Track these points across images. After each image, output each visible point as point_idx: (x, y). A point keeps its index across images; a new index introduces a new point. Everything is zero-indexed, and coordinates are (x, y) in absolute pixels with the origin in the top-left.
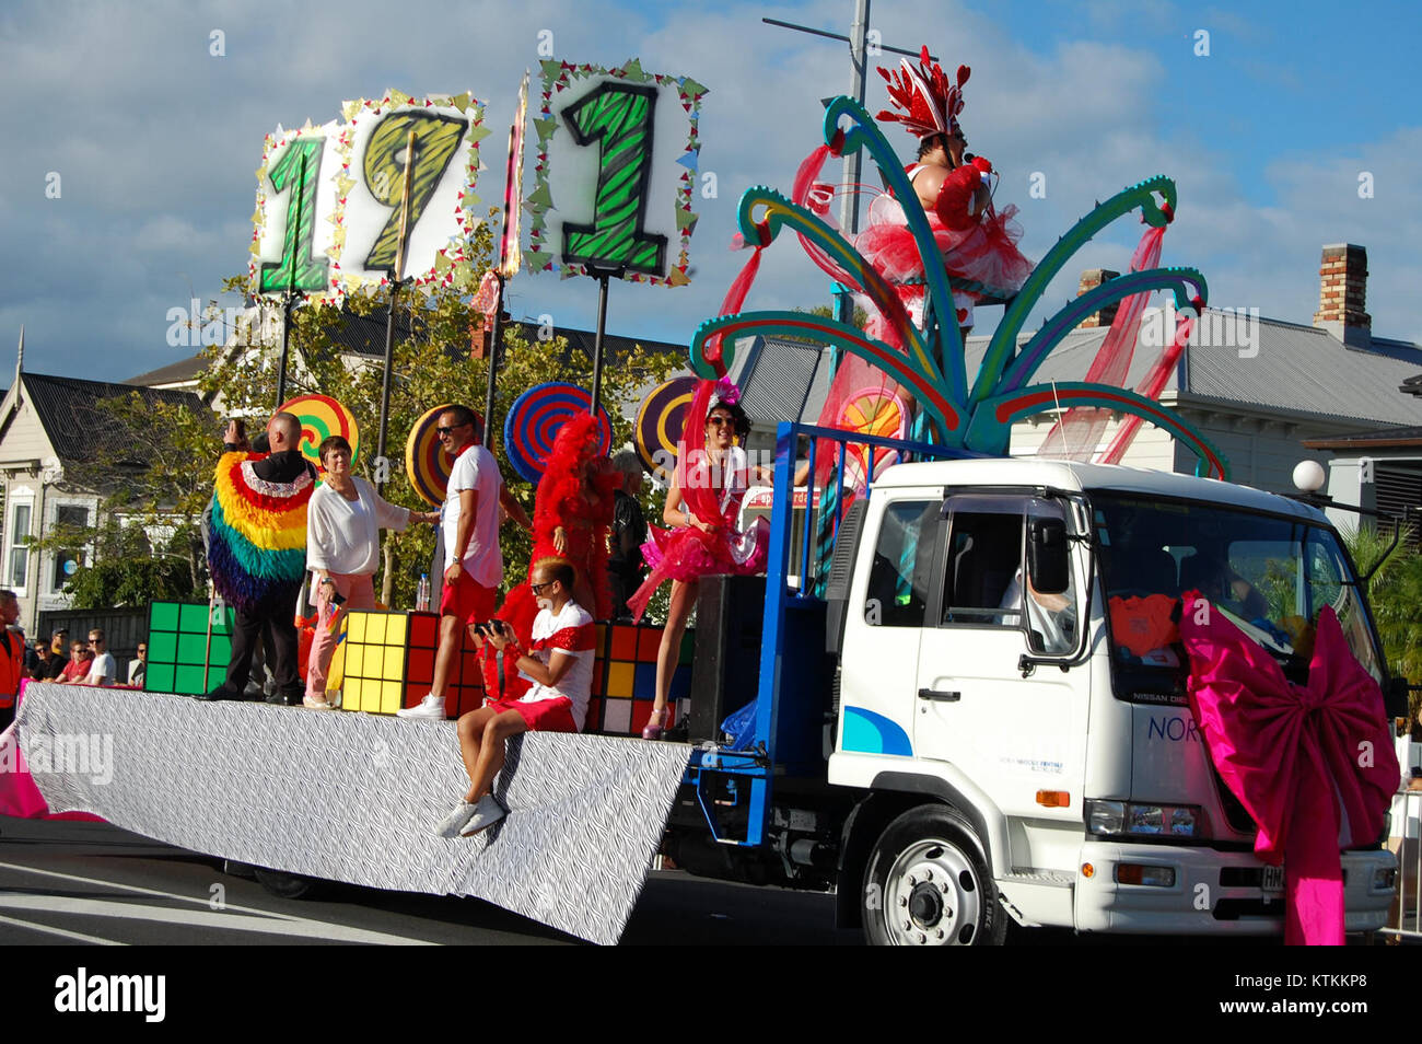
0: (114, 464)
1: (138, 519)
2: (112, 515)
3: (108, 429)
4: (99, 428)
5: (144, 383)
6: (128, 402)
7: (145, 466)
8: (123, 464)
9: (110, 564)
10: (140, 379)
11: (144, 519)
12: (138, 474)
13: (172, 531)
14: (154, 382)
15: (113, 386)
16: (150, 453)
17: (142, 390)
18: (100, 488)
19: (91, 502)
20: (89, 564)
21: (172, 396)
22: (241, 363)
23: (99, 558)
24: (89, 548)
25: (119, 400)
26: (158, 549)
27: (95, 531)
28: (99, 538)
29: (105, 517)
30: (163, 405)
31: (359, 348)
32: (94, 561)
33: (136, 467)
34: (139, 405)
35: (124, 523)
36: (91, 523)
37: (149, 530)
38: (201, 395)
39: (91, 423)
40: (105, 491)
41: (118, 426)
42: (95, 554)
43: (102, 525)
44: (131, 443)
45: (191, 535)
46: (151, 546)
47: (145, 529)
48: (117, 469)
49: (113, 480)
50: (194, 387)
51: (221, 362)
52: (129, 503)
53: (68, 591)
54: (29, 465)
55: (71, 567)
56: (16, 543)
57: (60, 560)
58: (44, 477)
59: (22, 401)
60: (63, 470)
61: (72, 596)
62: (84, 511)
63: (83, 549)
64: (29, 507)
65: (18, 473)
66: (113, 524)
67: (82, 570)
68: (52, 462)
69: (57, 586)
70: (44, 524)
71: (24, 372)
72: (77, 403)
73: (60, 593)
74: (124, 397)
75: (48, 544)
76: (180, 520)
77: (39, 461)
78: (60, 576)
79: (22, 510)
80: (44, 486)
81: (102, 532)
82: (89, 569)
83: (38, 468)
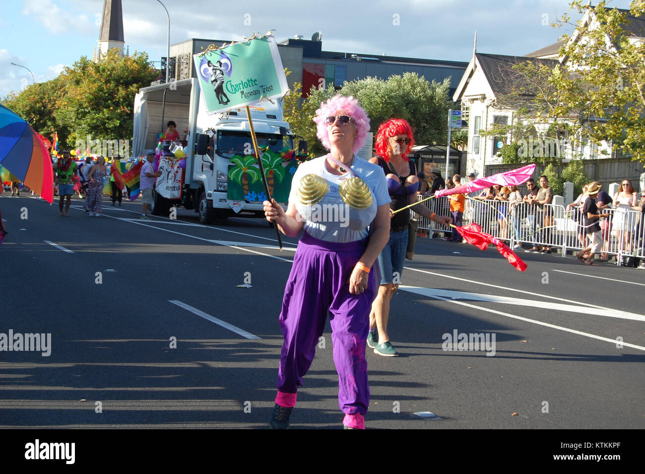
0: (520, 95)
1: (531, 121)
2: (519, 119)
3: (517, 78)
4: (512, 78)
5: (534, 56)
6: (526, 65)
7: (534, 95)
8: (524, 95)
10: (531, 54)
11: (535, 120)
12: (532, 100)
13: (547, 126)
14: (539, 55)
15: (518, 58)
16: (536, 89)
17: (532, 59)
18: (513, 106)
19: (508, 113)
20: (509, 143)
21: (545, 62)
22: (579, 43)
23: (513, 140)
24: (509, 135)
25: (522, 64)
26: (541, 135)
27: (511, 127)
28: (513, 130)
29: (516, 120)
30: (542, 65)
31: (637, 34)
32: (511, 141)
33: (530, 96)
34: (531, 66)
35: (525, 123)
36: (509, 123)
37: (536, 126)
38: (561, 61)
39: (508, 75)
40: (516, 108)
41: (521, 76)
42: (511, 138)
43: (514, 124)
44: (527, 84)
45: (556, 128)
46: (538, 134)
47: (535, 126)
48: (521, 97)
49: (519, 102)
50: (557, 57)
51: (570, 43)
52: (527, 113)
53: (499, 156)
54: (480, 97)
55: (500, 145)
56: (475, 133)
57: (496, 141)
58: (487, 102)
59: (476, 66)
60: (496, 98)
61: (501, 158)
62: (506, 118)
63: (506, 136)
64: (480, 117)
65: (475, 101)
66: (520, 124)
67: (506, 146)
68: (491, 95)
69: (494, 154)
70: (487, 123)
71: (477, 52)
72: (502, 67)
73: (495, 157)
74: (524, 63)
75: (489, 133)
76: (551, 121)
77: (485, 95)
78: (495, 149)
79: (477, 118)
80: (487, 106)
81: (515, 127)
82: (509, 145)
83: (485, 98)
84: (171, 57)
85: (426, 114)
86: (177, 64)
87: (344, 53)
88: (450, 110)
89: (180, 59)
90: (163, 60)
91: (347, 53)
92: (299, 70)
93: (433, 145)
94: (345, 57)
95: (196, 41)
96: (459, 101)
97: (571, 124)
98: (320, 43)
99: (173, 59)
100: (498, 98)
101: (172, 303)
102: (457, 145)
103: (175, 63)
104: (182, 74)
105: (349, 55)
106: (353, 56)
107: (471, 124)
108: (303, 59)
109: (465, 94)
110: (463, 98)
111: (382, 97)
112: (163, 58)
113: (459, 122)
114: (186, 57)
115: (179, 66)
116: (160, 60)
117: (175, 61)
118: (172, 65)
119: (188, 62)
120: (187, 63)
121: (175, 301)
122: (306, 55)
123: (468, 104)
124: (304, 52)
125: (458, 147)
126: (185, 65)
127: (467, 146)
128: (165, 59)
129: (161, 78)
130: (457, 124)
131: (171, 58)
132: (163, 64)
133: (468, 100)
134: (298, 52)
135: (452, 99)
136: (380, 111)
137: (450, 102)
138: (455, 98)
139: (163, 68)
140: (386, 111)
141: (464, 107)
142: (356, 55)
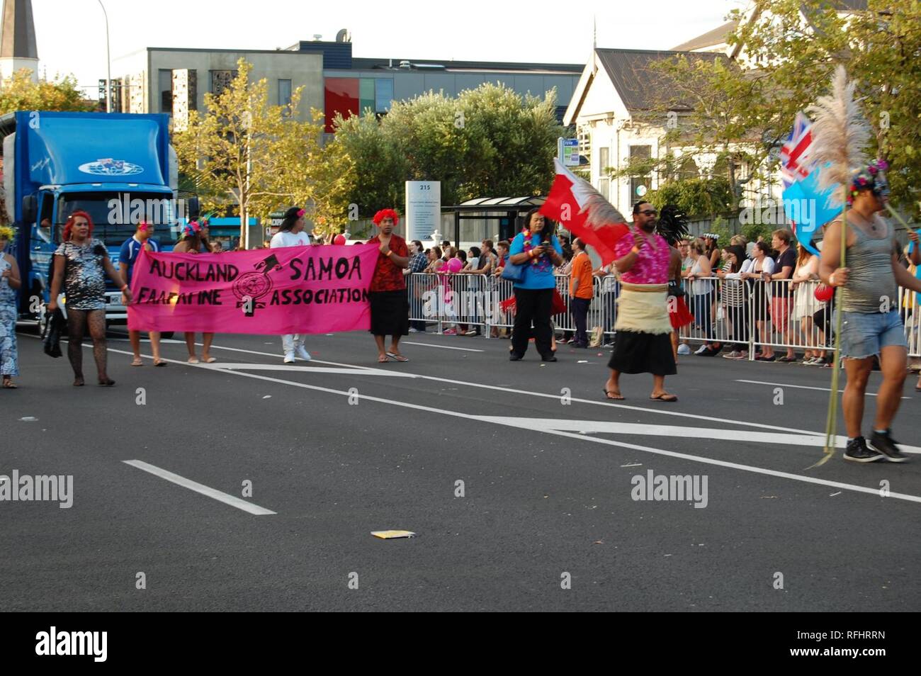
0: (668, 110)
1: (688, 150)
2: (668, 148)
3: (661, 83)
4: (655, 84)
5: (687, 49)
6: (676, 61)
7: (691, 110)
8: (675, 110)
9: (670, 186)
10: (683, 46)
11: (693, 149)
12: (687, 116)
13: (713, 158)
14: (695, 47)
15: (663, 53)
16: (693, 99)
17: (685, 53)
19: (652, 137)
20: (654, 186)
21: (707, 56)
22: (758, 23)
23: (661, 182)
24: (653, 174)
25: (668, 61)
26: (705, 172)
27: (657, 162)
28: (660, 166)
29: (664, 150)
30: (700, 61)
32: (658, 184)
33: (685, 110)
34: (683, 63)
35: (679, 154)
36: (654, 156)
37: (695, 157)
38: (729, 53)
39: (649, 80)
41: (669, 80)
42: (658, 179)
43: (661, 157)
44: (679, 93)
46: (700, 171)
48: (670, 113)
50: (724, 47)
51: (744, 22)
52: (681, 139)
54: (606, 116)
55: (642, 190)
56: (601, 175)
57: (634, 185)
58: (617, 123)
59: (597, 69)
60: (631, 117)
63: (649, 176)
64: (608, 148)
65: (597, 123)
66: (670, 156)
67: (650, 192)
68: (623, 113)
70: (620, 159)
71: (598, 47)
72: (637, 67)
74: (671, 59)
75: (623, 173)
76: (720, 148)
77: (613, 113)
78: (634, 198)
79: (603, 150)
80: (618, 131)
81: (663, 161)
82: (654, 191)
83: (613, 118)
84: (112, 78)
85: (521, 146)
86: (123, 90)
87: (388, 60)
88: (560, 138)
89: (128, 81)
90: (102, 84)
91: (393, 60)
92: (319, 90)
93: (536, 197)
94: (391, 65)
95: (153, 52)
96: (573, 124)
97: (751, 151)
98: (349, 45)
99: (118, 82)
100: (633, 117)
103: (120, 88)
104: (133, 104)
105: (397, 63)
106: (402, 62)
107: (594, 161)
108: (323, 71)
109: (581, 113)
110: (579, 120)
111: (450, 125)
112: (100, 81)
113: (574, 157)
114: (139, 77)
115: (127, 92)
116: (97, 83)
117: (120, 83)
118: (115, 92)
119: (141, 85)
120: (140, 87)
121: (134, 461)
122: (327, 65)
123: (587, 130)
124: (324, 62)
126: (136, 89)
128: (104, 81)
130: (573, 160)
131: (114, 80)
132: (102, 90)
133: (587, 123)
134: (316, 61)
135: (562, 124)
136: (447, 147)
137: (560, 127)
138: (567, 120)
139: (102, 96)
140: (456, 145)
141: (581, 134)
142: (408, 62)
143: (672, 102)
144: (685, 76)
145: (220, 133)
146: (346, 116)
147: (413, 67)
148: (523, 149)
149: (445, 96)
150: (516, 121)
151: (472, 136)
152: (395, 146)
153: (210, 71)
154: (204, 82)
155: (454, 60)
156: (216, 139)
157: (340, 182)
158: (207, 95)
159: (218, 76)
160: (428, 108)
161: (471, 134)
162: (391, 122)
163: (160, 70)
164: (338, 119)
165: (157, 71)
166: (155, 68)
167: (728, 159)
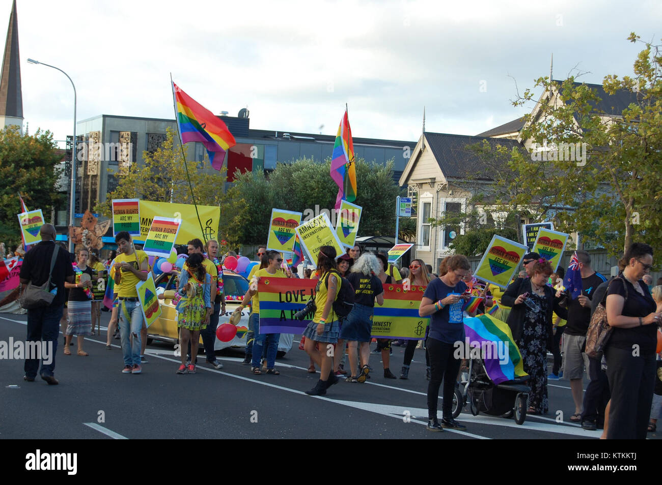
0: (475, 179)
1: (488, 208)
2: (473, 206)
3: (472, 160)
4: (466, 160)
5: (489, 135)
6: (482, 145)
7: (491, 180)
8: (480, 179)
9: (473, 233)
11: (492, 208)
13: (505, 214)
14: (494, 134)
16: (494, 173)
17: (488, 139)
18: (467, 192)
19: (462, 199)
20: (462, 232)
21: (504, 141)
23: (467, 229)
24: (462, 224)
25: (477, 144)
26: (499, 224)
27: (465, 215)
28: (467, 219)
29: (471, 207)
30: (500, 146)
31: (609, 112)
32: (465, 231)
33: (486, 180)
34: (487, 147)
35: (480, 210)
36: (463, 211)
38: (520, 140)
41: (476, 158)
42: (465, 228)
43: (469, 212)
44: (483, 168)
46: (495, 223)
47: (492, 214)
50: (516, 136)
52: (483, 200)
53: (452, 247)
54: (430, 181)
55: (453, 235)
56: (424, 222)
57: (447, 231)
58: (437, 187)
59: (425, 147)
60: (447, 182)
61: (453, 250)
62: (459, 205)
63: (459, 225)
64: (430, 203)
65: (423, 185)
66: (475, 212)
67: (459, 236)
68: (441, 178)
69: (446, 244)
70: (439, 212)
71: (426, 131)
72: (454, 147)
73: (447, 249)
75: (441, 222)
76: (510, 208)
77: (435, 179)
78: (447, 240)
79: (427, 205)
80: (438, 192)
81: (469, 216)
82: (462, 236)
83: (434, 183)
84: (76, 135)
85: (367, 200)
87: (275, 132)
88: (398, 196)
89: (88, 138)
90: (69, 139)
91: (278, 132)
93: (379, 237)
94: (276, 136)
95: (107, 119)
96: (406, 185)
97: (533, 212)
98: (247, 121)
99: (80, 138)
100: (449, 182)
101: (88, 427)
102: (404, 236)
105: (281, 134)
106: (284, 134)
107: (420, 211)
109: (412, 177)
110: (410, 182)
111: (318, 181)
112: (68, 137)
113: (407, 210)
114: (95, 136)
116: (65, 139)
117: (82, 139)
119: (97, 141)
121: (91, 424)
123: (416, 189)
125: (405, 237)
127: (415, 236)
128: (71, 137)
129: (67, 160)
130: (406, 212)
131: (78, 137)
132: (68, 143)
133: (416, 185)
135: (397, 184)
136: (315, 197)
137: (396, 186)
138: (402, 182)
139: (69, 147)
140: (322, 197)
141: (410, 192)
142: (289, 134)
143: (478, 174)
144: (489, 155)
145: (152, 179)
146: (243, 172)
147: (292, 138)
148: (369, 201)
149: (315, 161)
150: (365, 181)
151: (333, 190)
152: (277, 194)
153: (147, 133)
154: (142, 141)
155: (322, 134)
156: (149, 183)
157: (237, 218)
158: (145, 152)
159: (152, 138)
160: (302, 169)
161: (333, 188)
162: (276, 176)
163: (111, 131)
164: (238, 173)
165: (109, 132)
166: (108, 129)
167: (517, 216)
